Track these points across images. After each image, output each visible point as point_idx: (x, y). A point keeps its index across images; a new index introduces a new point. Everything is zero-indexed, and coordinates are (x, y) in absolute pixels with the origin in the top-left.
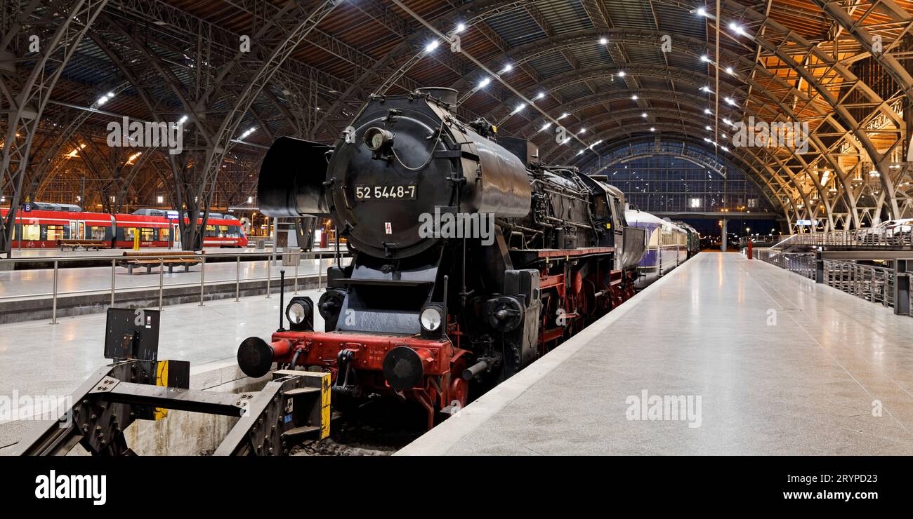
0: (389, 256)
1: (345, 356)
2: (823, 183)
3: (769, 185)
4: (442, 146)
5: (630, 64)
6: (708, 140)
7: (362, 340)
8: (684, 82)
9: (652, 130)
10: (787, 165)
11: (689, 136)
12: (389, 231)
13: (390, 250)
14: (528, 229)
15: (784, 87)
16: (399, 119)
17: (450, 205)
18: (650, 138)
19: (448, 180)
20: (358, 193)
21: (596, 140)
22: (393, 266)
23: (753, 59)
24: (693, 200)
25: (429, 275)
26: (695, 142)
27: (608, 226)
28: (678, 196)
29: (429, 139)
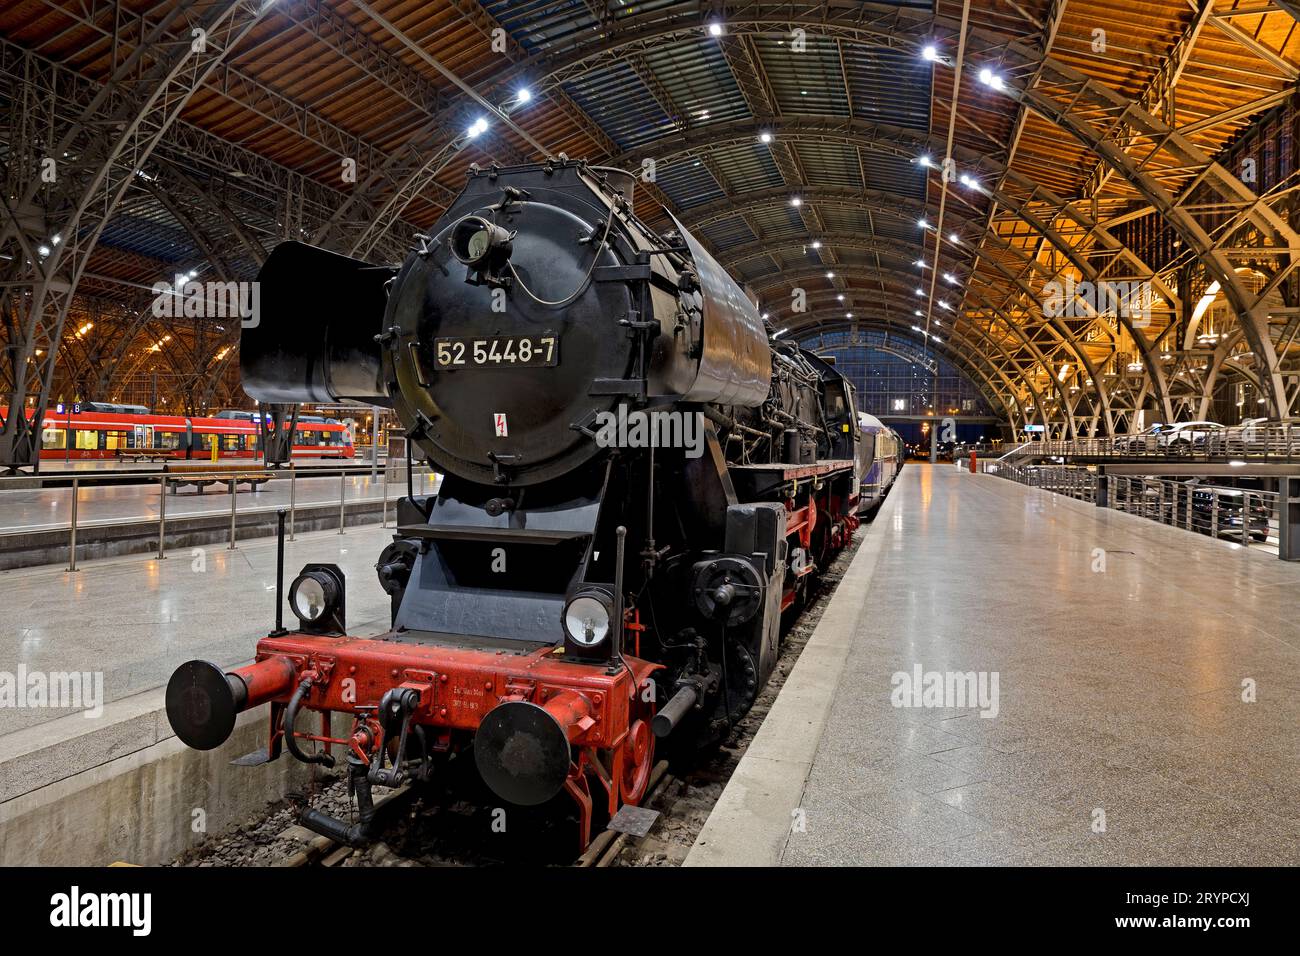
0: (502, 481)
1: (399, 702)
2: (1061, 377)
3: (991, 383)
4: (611, 258)
5: (827, 233)
6: (916, 329)
7: (437, 663)
8: (892, 254)
9: (849, 316)
10: (1016, 357)
11: (892, 323)
12: (501, 430)
13: (503, 468)
14: (751, 430)
15: (1022, 259)
16: (525, 206)
17: (627, 376)
18: (845, 326)
19: (624, 324)
20: (441, 354)
21: (780, 328)
22: (511, 500)
23: (984, 223)
24: (897, 401)
25: (583, 518)
26: (901, 331)
27: (846, 428)
28: (878, 396)
29: (584, 243)
